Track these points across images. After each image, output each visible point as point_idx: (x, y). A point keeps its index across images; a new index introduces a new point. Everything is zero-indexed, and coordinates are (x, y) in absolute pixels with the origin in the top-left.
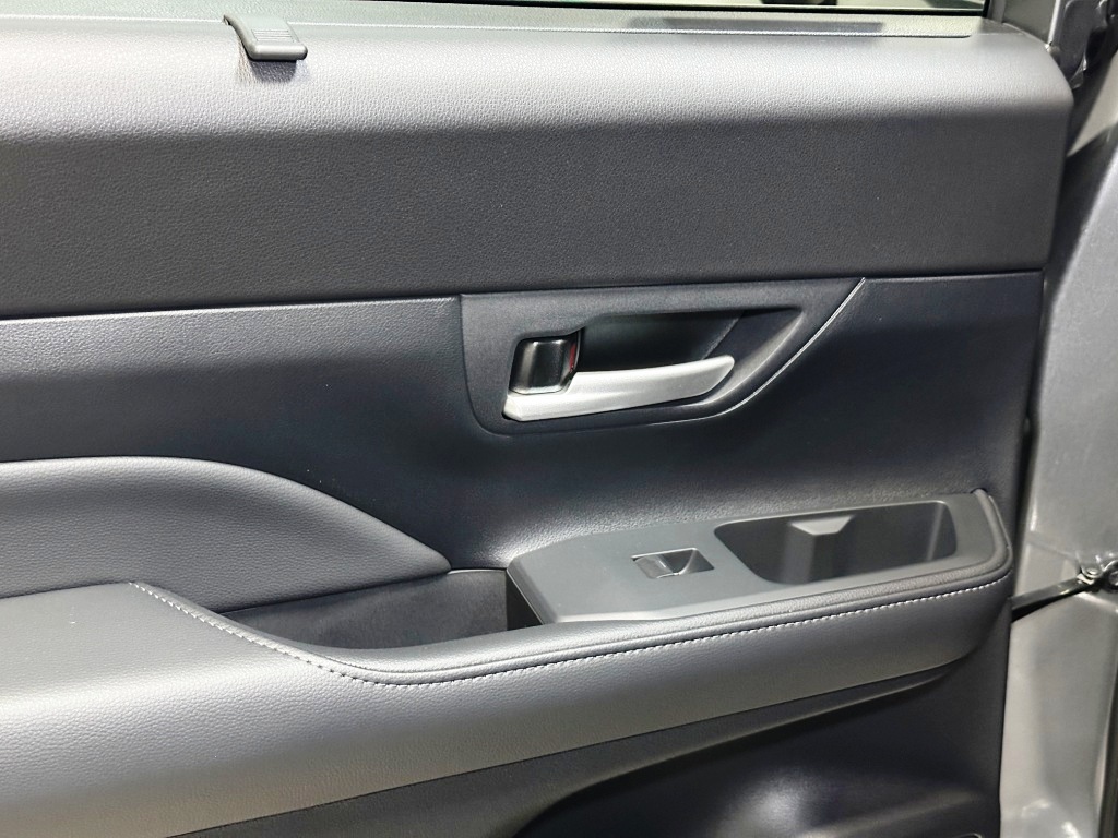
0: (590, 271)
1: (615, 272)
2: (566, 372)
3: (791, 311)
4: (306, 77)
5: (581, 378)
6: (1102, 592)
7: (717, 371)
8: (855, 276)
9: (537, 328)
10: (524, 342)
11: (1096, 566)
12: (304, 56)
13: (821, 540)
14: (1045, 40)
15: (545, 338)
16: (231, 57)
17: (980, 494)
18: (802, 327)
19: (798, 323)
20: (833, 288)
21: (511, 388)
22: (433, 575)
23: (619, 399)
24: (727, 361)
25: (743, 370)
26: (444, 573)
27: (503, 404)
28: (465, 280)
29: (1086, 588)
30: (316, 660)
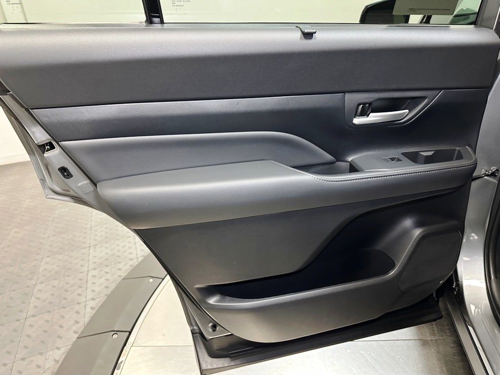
0: (376, 87)
1: (382, 87)
2: (368, 113)
3: (424, 98)
4: (315, 38)
5: (371, 114)
6: (492, 177)
7: (405, 113)
8: (441, 89)
9: (363, 101)
10: (360, 104)
11: (491, 170)
12: (315, 33)
13: (427, 156)
14: (492, 29)
15: (364, 104)
16: (299, 34)
17: (467, 147)
18: (427, 102)
19: (426, 101)
20: (435, 92)
21: (355, 117)
22: (332, 163)
23: (381, 119)
24: (407, 111)
25: (411, 113)
26: (335, 162)
27: (353, 120)
28: (347, 89)
29: (488, 175)
30: (312, 175)
